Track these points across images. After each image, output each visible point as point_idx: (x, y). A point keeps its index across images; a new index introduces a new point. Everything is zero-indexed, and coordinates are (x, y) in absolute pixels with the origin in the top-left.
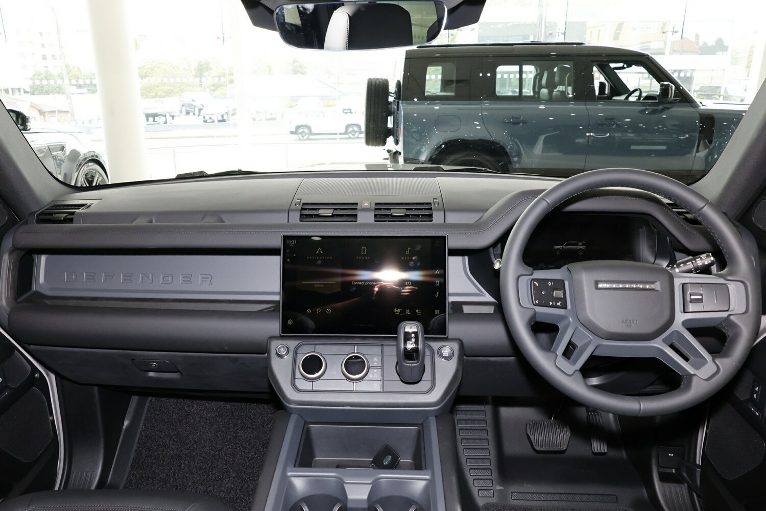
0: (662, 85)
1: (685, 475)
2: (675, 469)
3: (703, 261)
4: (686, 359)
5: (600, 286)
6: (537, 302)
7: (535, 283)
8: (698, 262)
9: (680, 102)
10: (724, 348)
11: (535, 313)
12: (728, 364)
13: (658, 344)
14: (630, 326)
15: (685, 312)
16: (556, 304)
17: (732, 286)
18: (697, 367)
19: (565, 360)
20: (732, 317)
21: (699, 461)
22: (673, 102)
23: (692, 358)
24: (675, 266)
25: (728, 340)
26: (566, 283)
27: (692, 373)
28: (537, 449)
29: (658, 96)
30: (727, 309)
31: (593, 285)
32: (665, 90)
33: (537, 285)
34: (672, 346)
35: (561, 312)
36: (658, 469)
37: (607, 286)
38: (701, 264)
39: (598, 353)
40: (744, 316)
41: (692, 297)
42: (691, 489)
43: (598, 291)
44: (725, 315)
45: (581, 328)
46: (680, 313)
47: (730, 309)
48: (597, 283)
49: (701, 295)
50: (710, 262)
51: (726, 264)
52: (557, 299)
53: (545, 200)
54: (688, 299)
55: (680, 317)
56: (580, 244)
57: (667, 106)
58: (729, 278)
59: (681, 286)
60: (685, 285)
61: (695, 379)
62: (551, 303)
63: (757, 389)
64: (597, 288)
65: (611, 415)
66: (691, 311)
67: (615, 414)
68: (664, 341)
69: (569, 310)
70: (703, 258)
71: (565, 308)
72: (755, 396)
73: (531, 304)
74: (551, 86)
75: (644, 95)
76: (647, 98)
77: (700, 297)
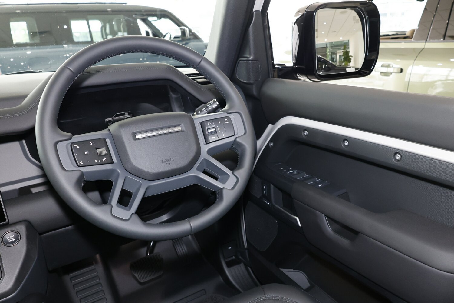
0: (181, 29)
1: (240, 257)
2: (234, 256)
3: (212, 106)
4: (216, 178)
5: (138, 137)
6: (81, 163)
7: (75, 145)
8: (209, 107)
9: (194, 39)
10: (238, 163)
11: (82, 175)
12: (243, 173)
13: (194, 172)
14: (169, 164)
15: (207, 144)
16: (101, 161)
17: (232, 117)
18: (224, 182)
19: (121, 208)
20: (238, 140)
21: (246, 246)
22: (189, 39)
23: (220, 177)
24: (195, 113)
25: (239, 156)
26: (108, 141)
27: (222, 187)
28: (142, 281)
29: (181, 36)
30: (233, 135)
31: (131, 137)
32: (183, 33)
33: (78, 147)
34: (205, 172)
35: (109, 167)
36: (225, 260)
37: (143, 135)
38: (211, 108)
39: (149, 194)
40: (244, 136)
41: (209, 131)
42: (246, 266)
43: (136, 141)
44: (232, 139)
45: (130, 176)
46: (203, 145)
47: (236, 134)
48: (134, 135)
49: (214, 128)
50: (216, 105)
51: (226, 103)
52: (102, 156)
53: (68, 69)
54: (207, 133)
55: (205, 148)
56: (126, 113)
57: (187, 42)
58: (230, 112)
59: (200, 124)
60: (202, 123)
61: (224, 192)
62: (96, 161)
63: (264, 188)
64: (136, 139)
65: (190, 237)
66: (210, 142)
67: (191, 234)
68: (198, 169)
69: (115, 163)
70: (211, 103)
71: (112, 163)
72: (265, 192)
73: (76, 167)
74: (113, 33)
75: (173, 37)
76: (175, 38)
77: (214, 130)
